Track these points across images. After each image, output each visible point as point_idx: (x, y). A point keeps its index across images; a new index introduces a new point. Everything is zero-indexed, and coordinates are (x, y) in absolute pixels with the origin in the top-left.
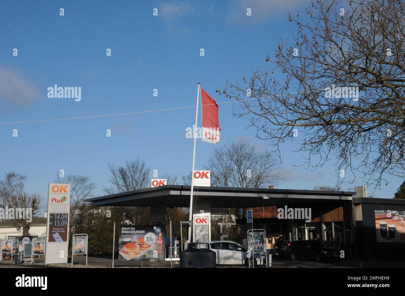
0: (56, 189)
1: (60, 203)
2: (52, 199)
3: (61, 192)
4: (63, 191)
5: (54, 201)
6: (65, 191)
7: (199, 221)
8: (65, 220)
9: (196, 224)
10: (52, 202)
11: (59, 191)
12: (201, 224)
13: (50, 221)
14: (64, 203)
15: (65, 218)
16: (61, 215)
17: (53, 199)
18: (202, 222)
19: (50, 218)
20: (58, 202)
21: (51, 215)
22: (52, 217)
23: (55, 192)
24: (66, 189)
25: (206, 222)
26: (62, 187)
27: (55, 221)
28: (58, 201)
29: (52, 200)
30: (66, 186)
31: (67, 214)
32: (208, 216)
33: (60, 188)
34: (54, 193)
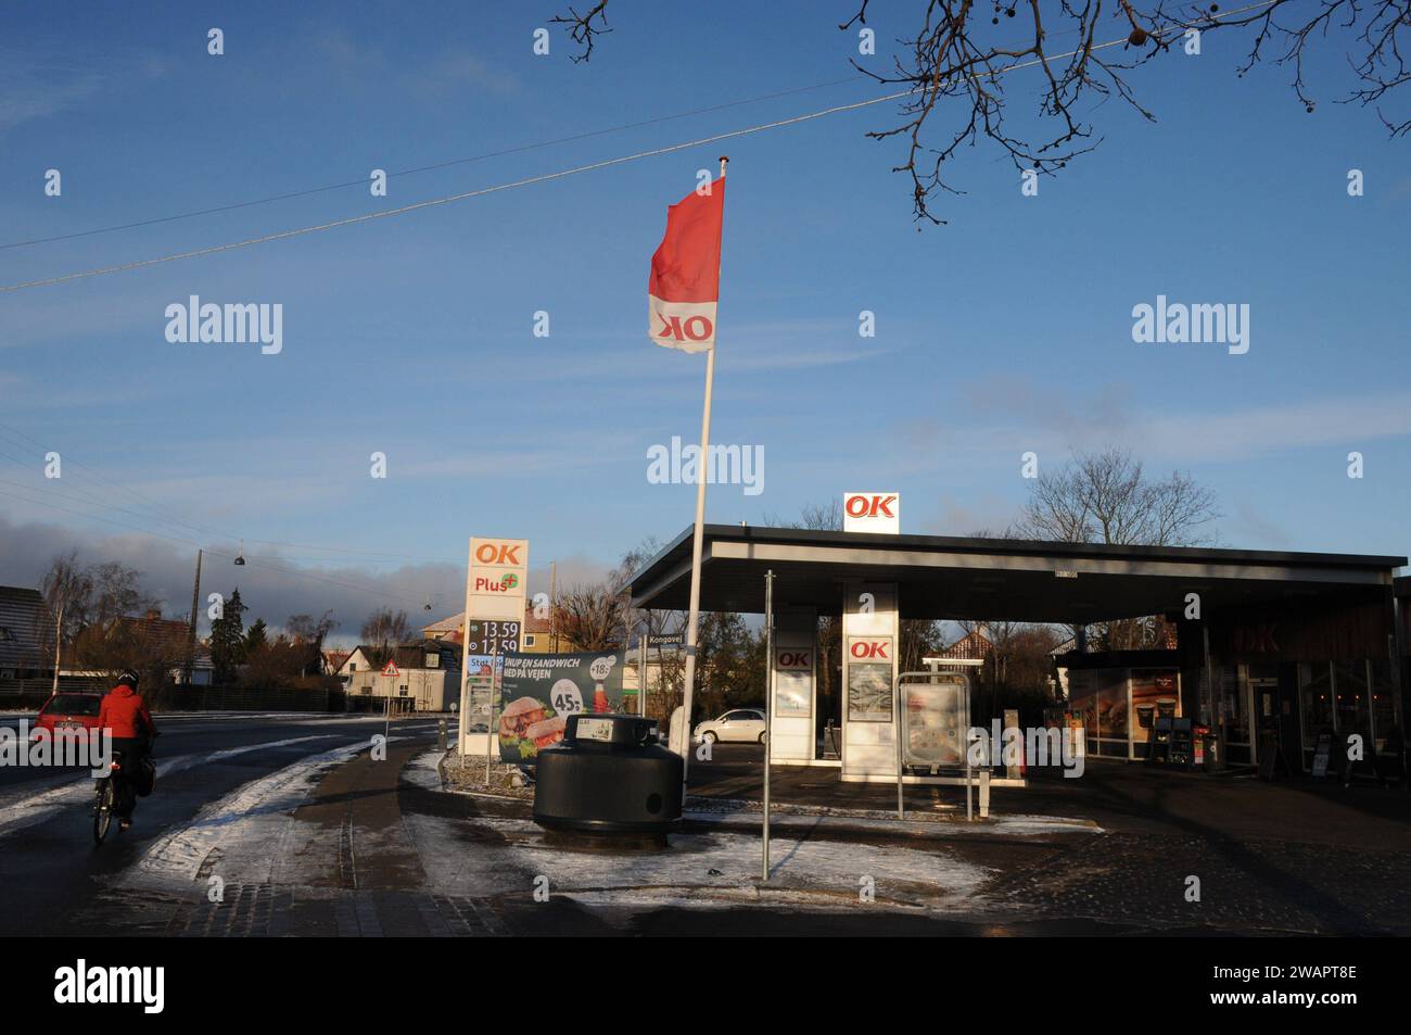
0: (487, 553)
1: (500, 592)
2: (478, 580)
3: (501, 561)
4: (507, 559)
5: (482, 588)
6: (514, 561)
7: (861, 650)
8: (513, 639)
9: (853, 659)
10: (477, 589)
11: (496, 560)
12: (867, 659)
13: (470, 641)
14: (509, 591)
15: (511, 633)
16: (500, 624)
17: (480, 582)
18: (872, 655)
19: (471, 632)
20: (492, 589)
21: (473, 622)
22: (475, 628)
23: (485, 562)
24: (515, 554)
25: (882, 654)
26: (504, 548)
27: (485, 641)
28: (494, 587)
29: (478, 585)
30: (517, 548)
31: (519, 624)
32: (892, 637)
33: (499, 550)
34: (483, 564)
